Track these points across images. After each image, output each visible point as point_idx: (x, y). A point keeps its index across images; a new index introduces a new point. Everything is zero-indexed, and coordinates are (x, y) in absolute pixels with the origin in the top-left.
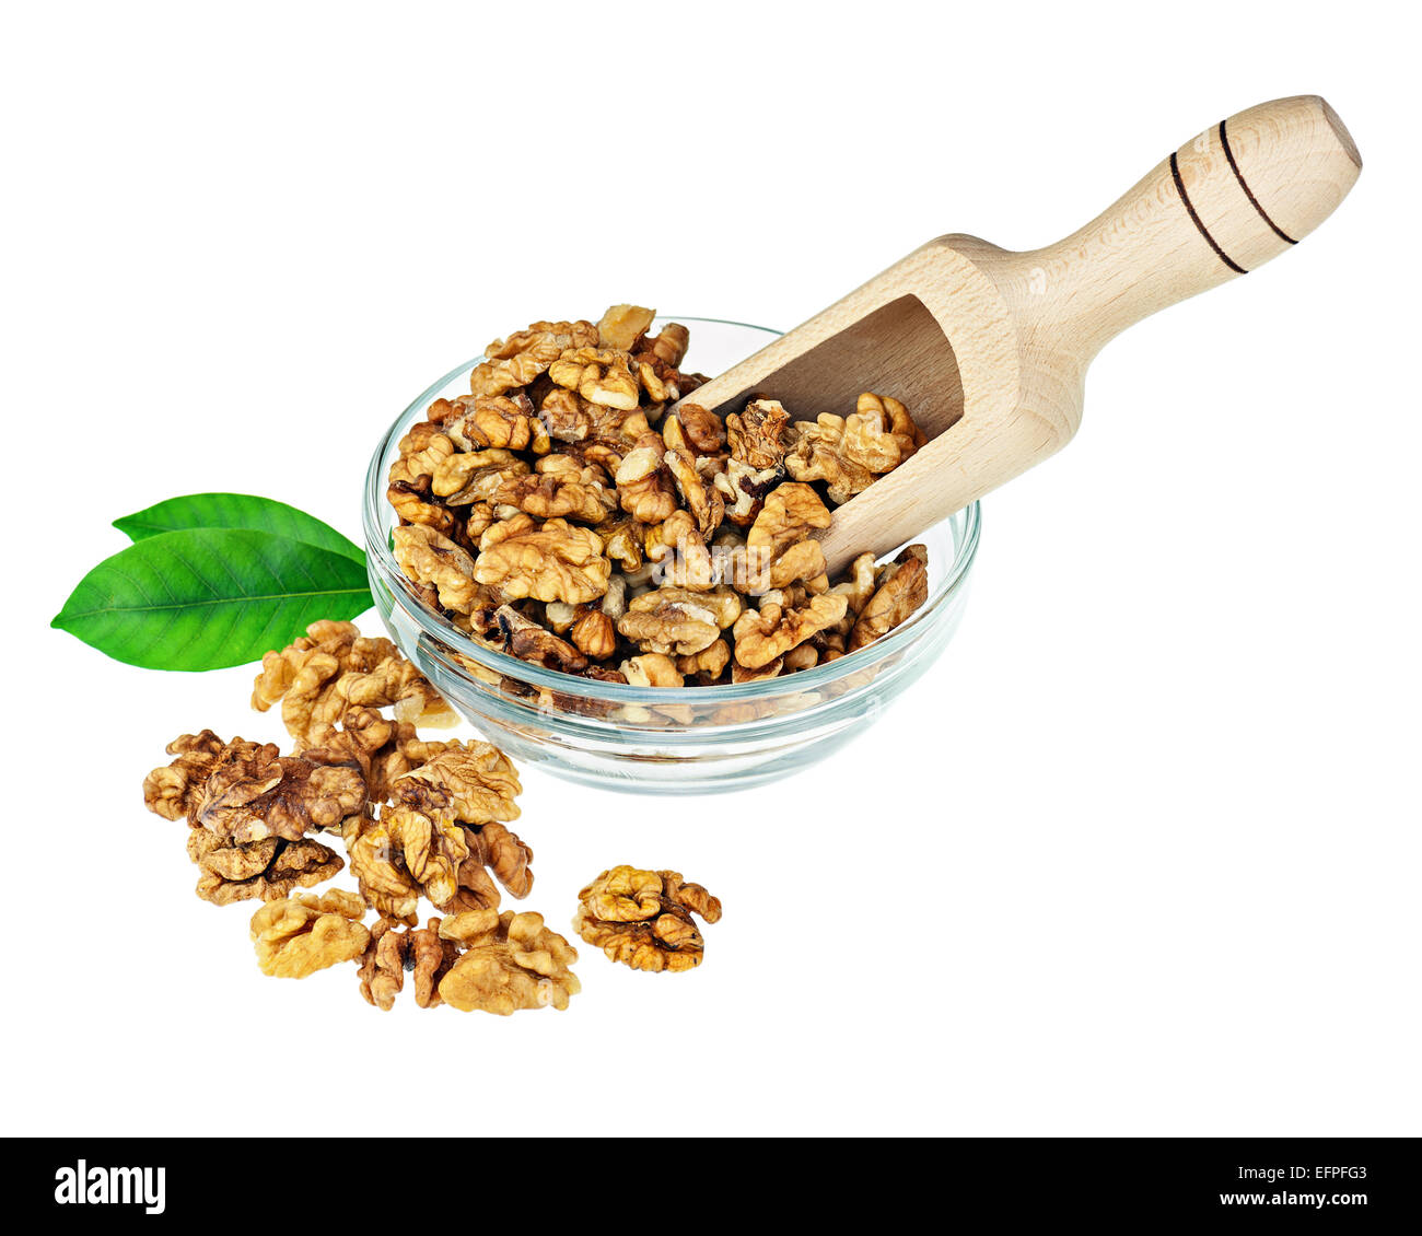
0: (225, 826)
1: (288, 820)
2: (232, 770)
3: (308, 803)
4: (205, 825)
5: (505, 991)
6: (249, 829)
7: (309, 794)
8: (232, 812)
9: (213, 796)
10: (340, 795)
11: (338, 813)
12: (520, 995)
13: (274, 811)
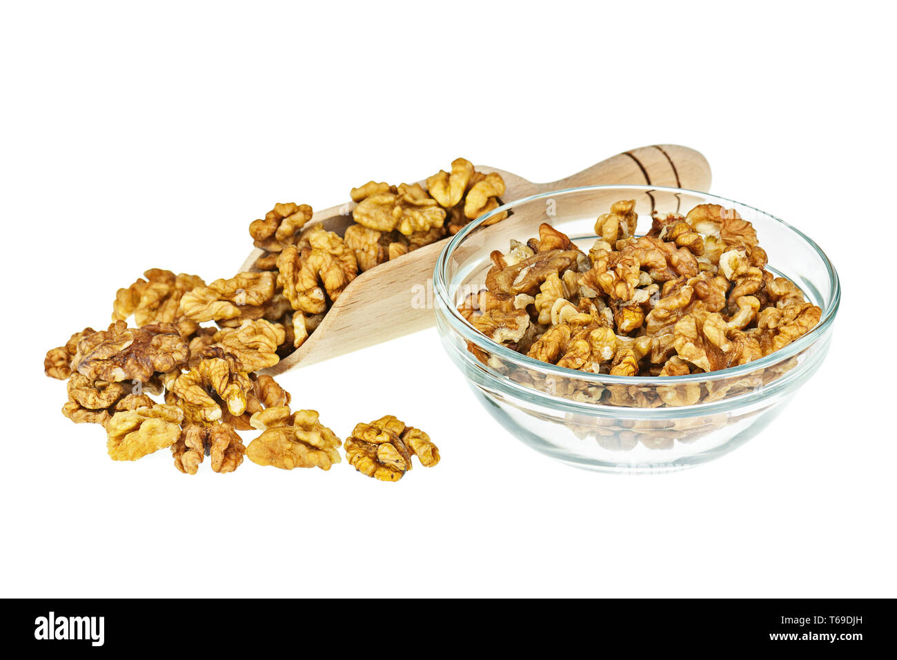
0: (95, 372)
1: (139, 368)
2: (95, 337)
3: (152, 358)
4: (81, 372)
5: (289, 453)
6: (113, 374)
7: (151, 352)
8: (100, 363)
9: (83, 354)
10: (173, 353)
11: (173, 364)
12: (298, 456)
13: (129, 362)
